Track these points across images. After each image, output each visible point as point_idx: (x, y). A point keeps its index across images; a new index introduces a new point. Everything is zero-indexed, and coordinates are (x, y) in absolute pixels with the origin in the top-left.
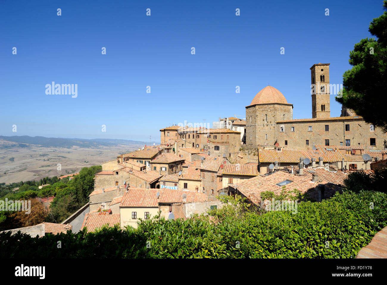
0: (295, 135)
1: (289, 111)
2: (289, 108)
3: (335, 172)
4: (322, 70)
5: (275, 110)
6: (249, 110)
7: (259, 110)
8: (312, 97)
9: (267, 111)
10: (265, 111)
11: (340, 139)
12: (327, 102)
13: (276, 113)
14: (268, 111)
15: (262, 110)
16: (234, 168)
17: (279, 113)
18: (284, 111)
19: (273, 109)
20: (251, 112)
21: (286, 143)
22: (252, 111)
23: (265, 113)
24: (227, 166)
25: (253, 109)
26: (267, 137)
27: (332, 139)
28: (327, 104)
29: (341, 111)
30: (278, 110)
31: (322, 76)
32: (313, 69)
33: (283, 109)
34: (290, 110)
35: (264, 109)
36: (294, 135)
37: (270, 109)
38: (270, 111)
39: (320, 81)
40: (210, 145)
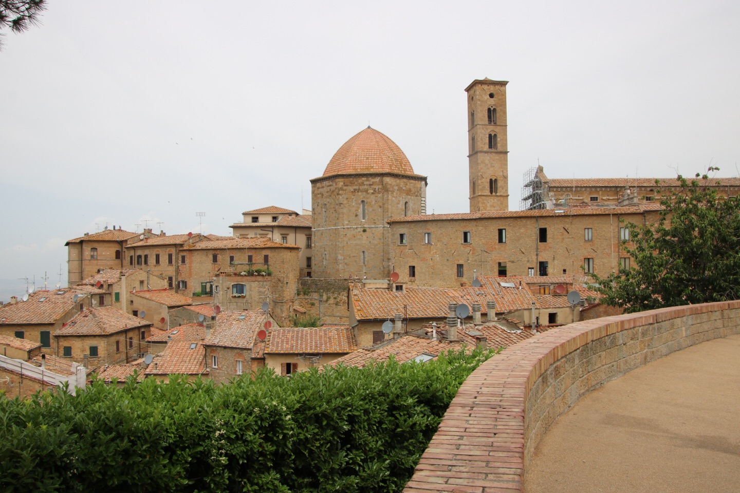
0: (432, 253)
1: (418, 194)
2: (419, 186)
3: (519, 332)
4: (491, 96)
5: (385, 189)
6: (321, 190)
7: (345, 190)
8: (470, 160)
9: (366, 191)
10: (360, 193)
11: (528, 261)
12: (501, 174)
13: (388, 197)
14: (368, 194)
15: (352, 190)
16: (292, 337)
17: (394, 199)
18: (408, 194)
19: (380, 187)
20: (325, 194)
21: (412, 270)
22: (328, 192)
23: (361, 196)
24: (274, 335)
25: (331, 185)
26: (364, 258)
27: (513, 262)
28: (502, 179)
30: (391, 189)
31: (492, 109)
32: (472, 92)
33: (404, 188)
34: (420, 190)
35: (357, 187)
36: (430, 253)
37: (373, 187)
38: (372, 191)
39: (487, 122)
40: (221, 282)
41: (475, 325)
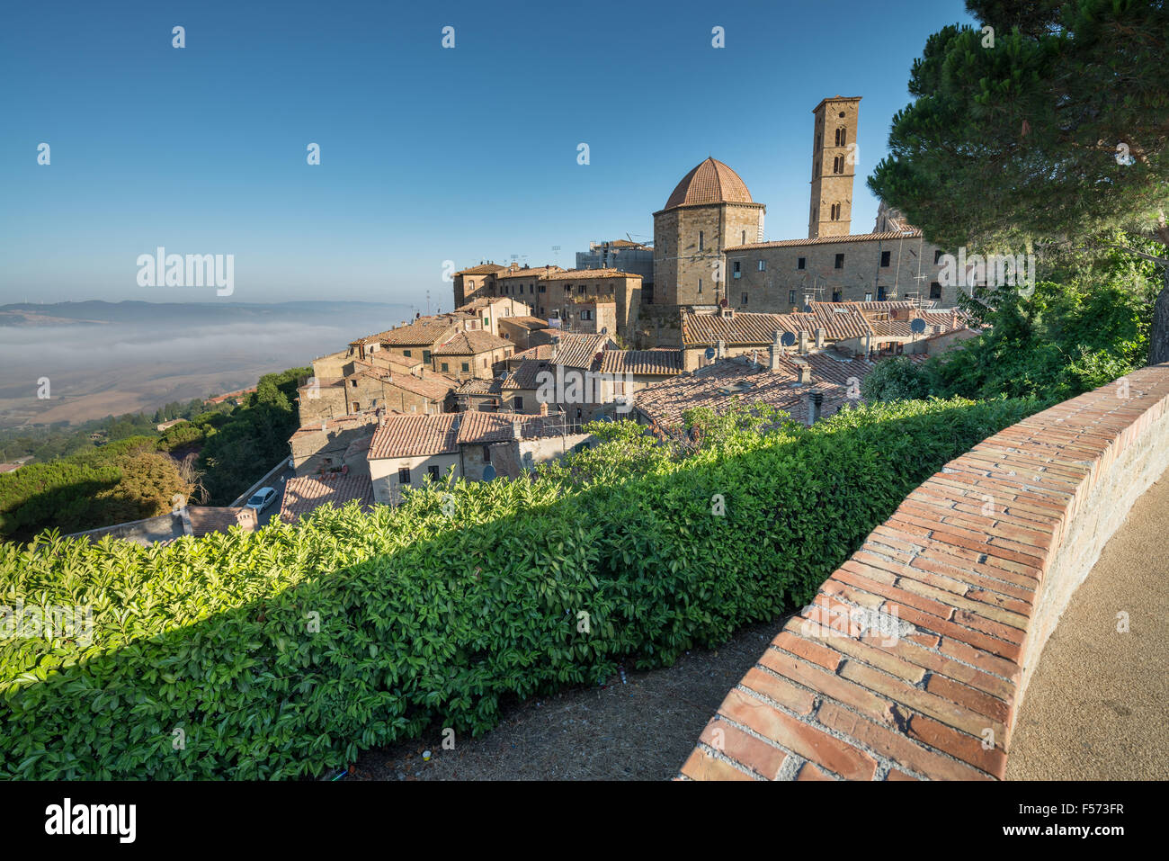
0: (766, 279)
1: (756, 222)
2: (757, 214)
3: (849, 361)
5: (723, 218)
6: (662, 222)
7: (684, 222)
8: (812, 187)
9: (705, 222)
10: (698, 224)
11: (867, 286)
12: (845, 199)
13: (724, 227)
14: (706, 224)
15: (692, 221)
17: (731, 228)
18: (745, 223)
19: (719, 217)
20: (666, 227)
21: (745, 297)
22: (669, 224)
23: (698, 227)
25: (672, 218)
27: (849, 287)
28: (844, 203)
29: (877, 219)
30: (729, 218)
31: (841, 129)
32: (820, 113)
33: (742, 218)
34: (758, 218)
35: (696, 219)
36: (763, 279)
37: (711, 217)
38: (710, 221)
39: (834, 145)
40: (572, 308)
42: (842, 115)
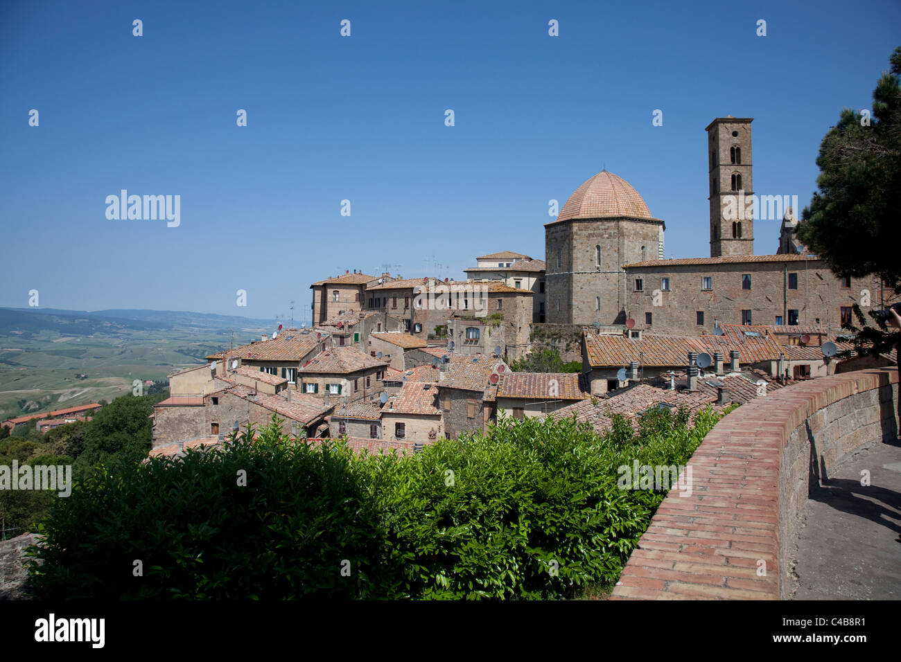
0: (670, 299)
1: (655, 238)
2: (656, 230)
3: (765, 384)
5: (621, 234)
6: (554, 235)
7: (580, 235)
8: (711, 203)
9: (601, 236)
10: (595, 238)
11: (776, 309)
13: (623, 241)
14: (603, 238)
15: (587, 235)
16: (525, 382)
17: (630, 243)
18: (644, 239)
19: (616, 231)
20: (559, 239)
21: (649, 317)
22: (562, 237)
23: (595, 241)
24: (507, 379)
25: (565, 231)
26: (599, 304)
27: (758, 310)
28: (746, 222)
29: (779, 239)
30: (627, 234)
31: (735, 148)
32: (713, 131)
33: (641, 232)
34: (658, 234)
35: (592, 232)
36: (667, 299)
37: (609, 231)
38: (607, 236)
39: (730, 163)
40: (455, 325)
41: (717, 375)
42: (735, 134)
